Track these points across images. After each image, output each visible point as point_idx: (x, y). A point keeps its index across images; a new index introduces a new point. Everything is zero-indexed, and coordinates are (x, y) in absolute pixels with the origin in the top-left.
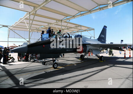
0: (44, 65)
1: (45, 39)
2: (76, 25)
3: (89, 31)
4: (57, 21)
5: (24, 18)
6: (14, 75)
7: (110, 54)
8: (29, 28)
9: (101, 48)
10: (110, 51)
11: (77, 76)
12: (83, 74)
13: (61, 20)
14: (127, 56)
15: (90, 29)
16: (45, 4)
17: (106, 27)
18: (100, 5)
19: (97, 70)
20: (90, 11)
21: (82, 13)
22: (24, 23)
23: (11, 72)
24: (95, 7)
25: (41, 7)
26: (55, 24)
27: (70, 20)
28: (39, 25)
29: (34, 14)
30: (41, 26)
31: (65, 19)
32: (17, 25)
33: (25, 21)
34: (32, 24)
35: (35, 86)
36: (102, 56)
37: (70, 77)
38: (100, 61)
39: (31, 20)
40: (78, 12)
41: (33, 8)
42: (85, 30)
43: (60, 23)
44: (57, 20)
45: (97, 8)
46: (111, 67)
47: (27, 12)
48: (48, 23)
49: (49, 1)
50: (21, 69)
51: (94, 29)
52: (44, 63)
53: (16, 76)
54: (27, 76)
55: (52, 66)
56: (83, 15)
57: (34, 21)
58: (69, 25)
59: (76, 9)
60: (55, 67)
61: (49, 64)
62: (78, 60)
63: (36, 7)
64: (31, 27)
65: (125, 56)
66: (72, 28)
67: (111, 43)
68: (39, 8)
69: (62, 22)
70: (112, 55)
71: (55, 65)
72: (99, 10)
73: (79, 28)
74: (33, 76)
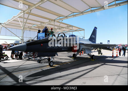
0: (39, 63)
1: (41, 37)
2: (68, 25)
3: (79, 31)
4: (50, 21)
5: (17, 16)
6: (12, 73)
7: (99, 53)
8: (22, 27)
9: (92, 48)
10: (99, 50)
11: (73, 73)
12: (78, 72)
13: (54, 20)
14: (115, 55)
15: (80, 29)
16: (41, 3)
17: (97, 28)
18: (92, 7)
19: (91, 68)
20: (82, 13)
21: (75, 14)
22: (17, 21)
23: (8, 70)
24: (87, 9)
25: (36, 6)
26: (48, 23)
27: (62, 20)
28: (32, 24)
29: (29, 13)
30: (34, 24)
31: (58, 19)
32: (9, 23)
33: (19, 19)
34: (26, 23)
35: (36, 83)
36: (93, 55)
37: (67, 75)
38: (91, 60)
39: (25, 18)
40: (70, 13)
41: (27, 7)
42: (76, 31)
43: (52, 23)
44: (50, 19)
45: (89, 10)
46: (102, 65)
47: (21, 10)
48: (41, 22)
49: (45, 1)
50: (18, 67)
51: (84, 30)
52: (39, 61)
53: (14, 74)
54: (26, 73)
55: (48, 64)
56: (76, 16)
57: (28, 20)
58: (62, 25)
59: (68, 10)
60: (51, 65)
61: (44, 62)
62: (71, 58)
63: (31, 6)
64: (25, 25)
65: (113, 55)
66: (63, 28)
67: (101, 43)
68: (34, 7)
69: (54, 22)
70: (101, 54)
71: (51, 63)
72: (90, 12)
73: (71, 28)
74: (32, 74)
